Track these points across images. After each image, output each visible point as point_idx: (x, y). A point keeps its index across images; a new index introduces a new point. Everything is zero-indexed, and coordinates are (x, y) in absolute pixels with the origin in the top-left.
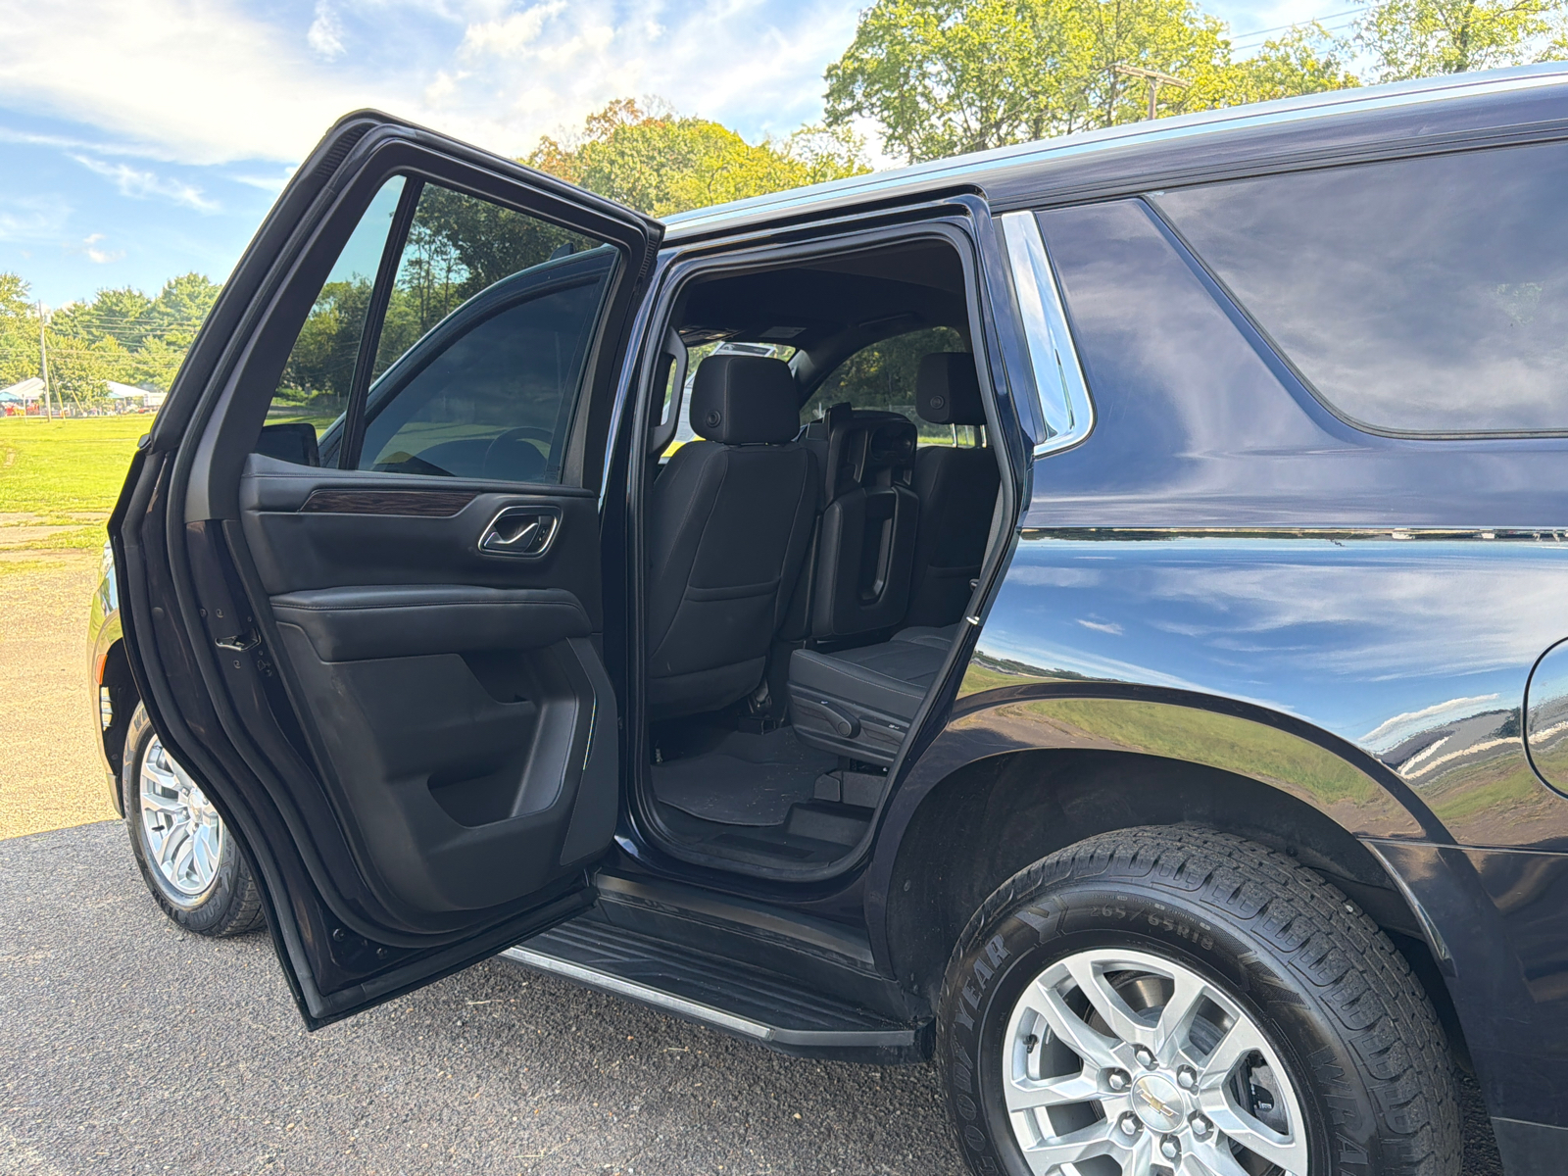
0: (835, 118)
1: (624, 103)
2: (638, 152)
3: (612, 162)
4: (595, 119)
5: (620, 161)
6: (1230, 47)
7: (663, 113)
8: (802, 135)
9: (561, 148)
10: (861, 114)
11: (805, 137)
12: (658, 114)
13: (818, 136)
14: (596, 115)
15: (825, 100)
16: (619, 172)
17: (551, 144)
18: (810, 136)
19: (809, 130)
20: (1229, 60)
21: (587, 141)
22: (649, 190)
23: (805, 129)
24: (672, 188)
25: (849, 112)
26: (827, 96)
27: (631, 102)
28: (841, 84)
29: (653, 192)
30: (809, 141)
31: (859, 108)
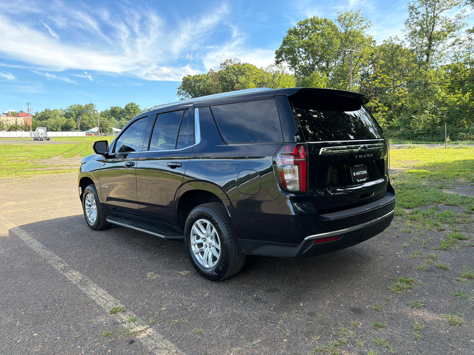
0: (278, 63)
1: (229, 60)
2: (232, 72)
3: (226, 75)
4: (222, 64)
5: (228, 74)
6: (376, 42)
7: (238, 62)
8: (270, 67)
9: (214, 71)
10: (284, 62)
11: (271, 67)
12: (237, 62)
13: (274, 67)
14: (222, 63)
15: (275, 58)
16: (227, 77)
17: (212, 71)
18: (272, 67)
19: (272, 65)
20: (375, 45)
21: (221, 69)
22: (234, 81)
23: (271, 65)
24: (240, 80)
25: (281, 61)
26: (276, 58)
27: (231, 60)
28: (279, 54)
29: (235, 81)
30: (272, 68)
31: (283, 60)
